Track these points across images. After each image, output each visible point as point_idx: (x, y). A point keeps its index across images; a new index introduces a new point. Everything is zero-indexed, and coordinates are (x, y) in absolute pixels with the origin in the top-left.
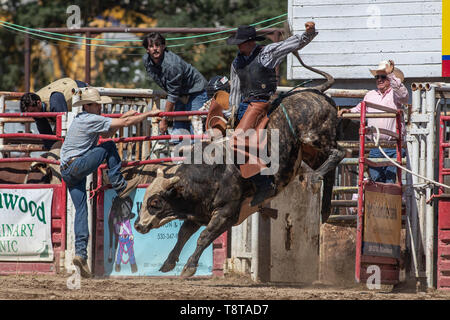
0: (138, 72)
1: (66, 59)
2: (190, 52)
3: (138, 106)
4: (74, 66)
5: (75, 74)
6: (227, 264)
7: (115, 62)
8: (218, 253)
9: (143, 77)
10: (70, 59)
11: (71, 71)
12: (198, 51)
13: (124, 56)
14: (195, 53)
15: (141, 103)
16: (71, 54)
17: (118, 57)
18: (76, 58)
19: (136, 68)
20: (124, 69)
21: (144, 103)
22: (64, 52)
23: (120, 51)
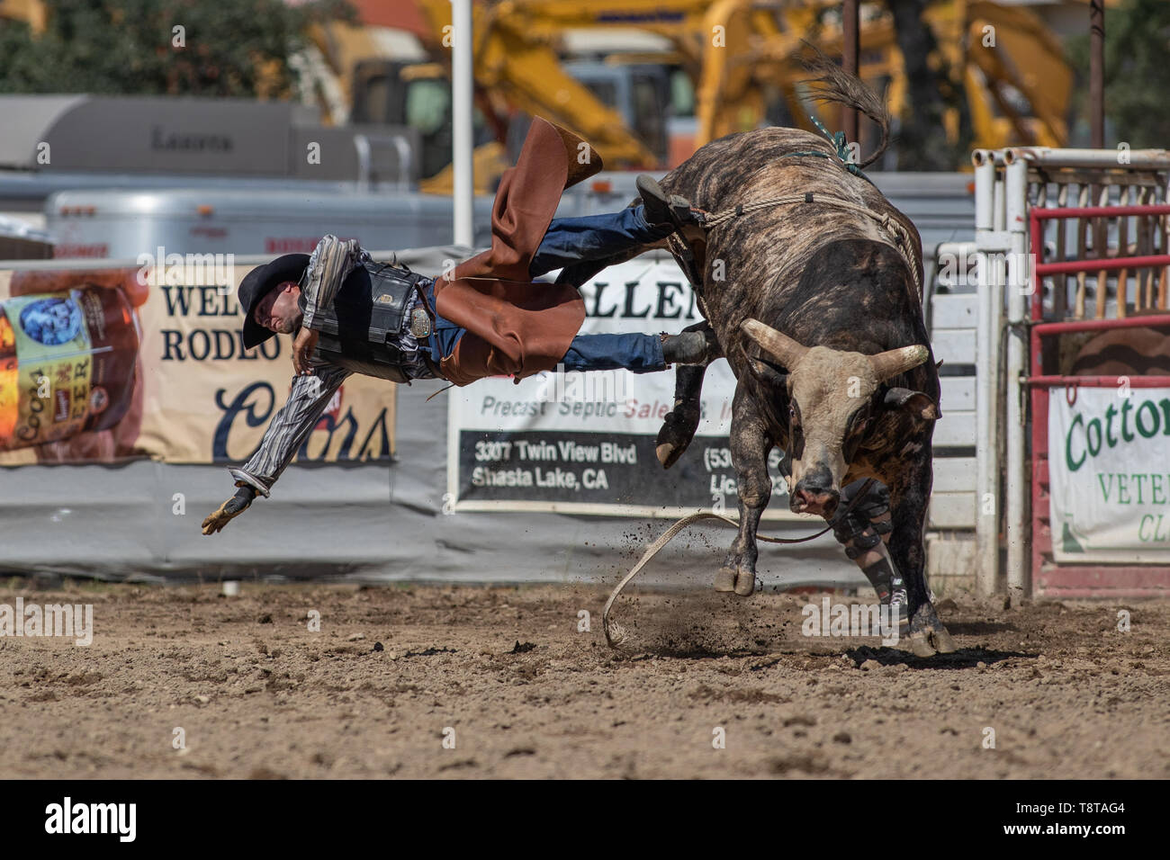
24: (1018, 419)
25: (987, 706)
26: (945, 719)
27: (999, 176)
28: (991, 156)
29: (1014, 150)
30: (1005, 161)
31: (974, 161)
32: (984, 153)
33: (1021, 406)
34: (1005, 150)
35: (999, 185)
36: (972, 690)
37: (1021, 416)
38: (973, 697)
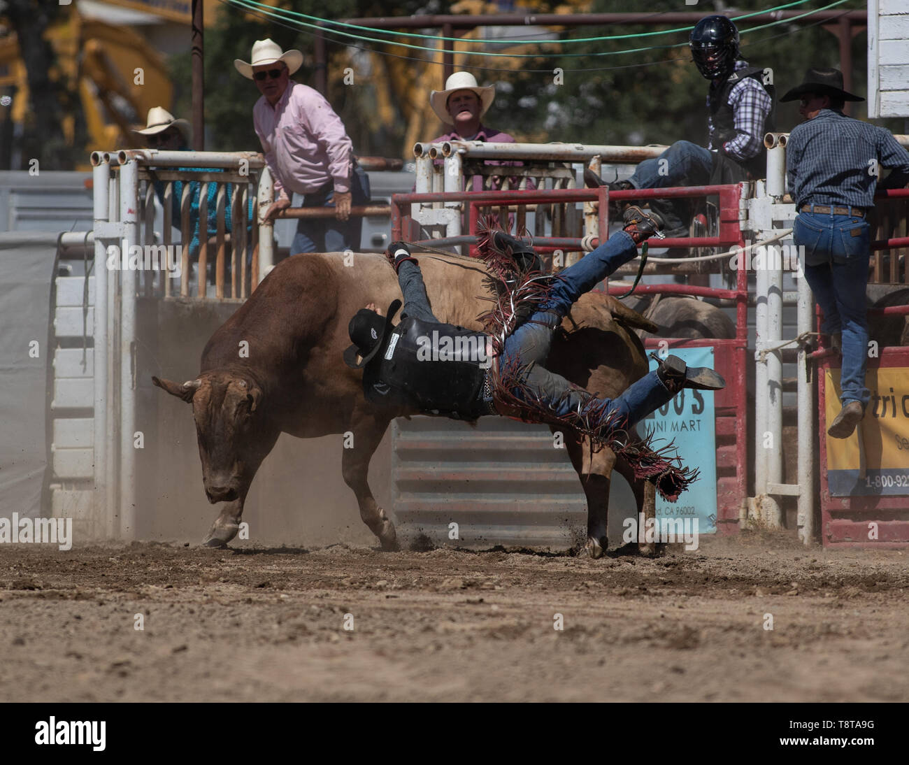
0: (553, 106)
1: (403, 81)
2: (663, 64)
3: (555, 179)
4: (420, 97)
5: (423, 114)
6: (747, 509)
7: (506, 86)
8: (728, 486)
9: (565, 118)
10: (413, 83)
11: (414, 107)
12: (681, 62)
13: (525, 75)
14: (673, 64)
15: (561, 174)
16: (413, 72)
17: (513, 76)
18: (424, 80)
19: (550, 99)
20: (525, 102)
21: (569, 174)
22: (399, 68)
23: (516, 64)
24: (130, 384)
25: (105, 632)
26: (69, 645)
27: (113, 174)
28: (107, 157)
29: (127, 152)
30: (119, 161)
31: (92, 161)
32: (101, 154)
33: (132, 373)
34: (119, 152)
35: (113, 182)
36: (93, 619)
37: (133, 382)
38: (93, 625)
